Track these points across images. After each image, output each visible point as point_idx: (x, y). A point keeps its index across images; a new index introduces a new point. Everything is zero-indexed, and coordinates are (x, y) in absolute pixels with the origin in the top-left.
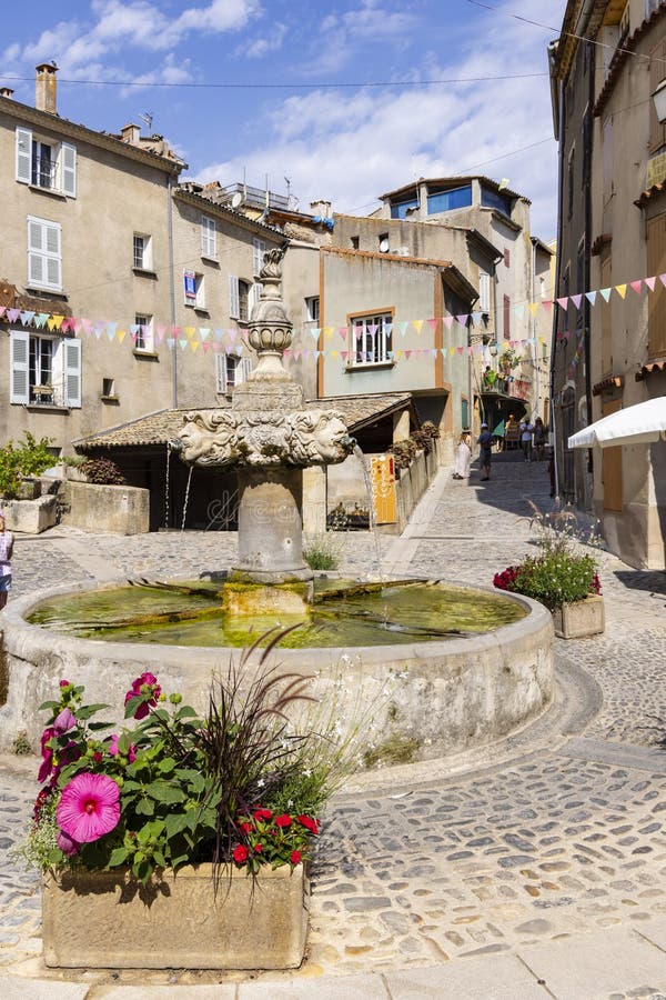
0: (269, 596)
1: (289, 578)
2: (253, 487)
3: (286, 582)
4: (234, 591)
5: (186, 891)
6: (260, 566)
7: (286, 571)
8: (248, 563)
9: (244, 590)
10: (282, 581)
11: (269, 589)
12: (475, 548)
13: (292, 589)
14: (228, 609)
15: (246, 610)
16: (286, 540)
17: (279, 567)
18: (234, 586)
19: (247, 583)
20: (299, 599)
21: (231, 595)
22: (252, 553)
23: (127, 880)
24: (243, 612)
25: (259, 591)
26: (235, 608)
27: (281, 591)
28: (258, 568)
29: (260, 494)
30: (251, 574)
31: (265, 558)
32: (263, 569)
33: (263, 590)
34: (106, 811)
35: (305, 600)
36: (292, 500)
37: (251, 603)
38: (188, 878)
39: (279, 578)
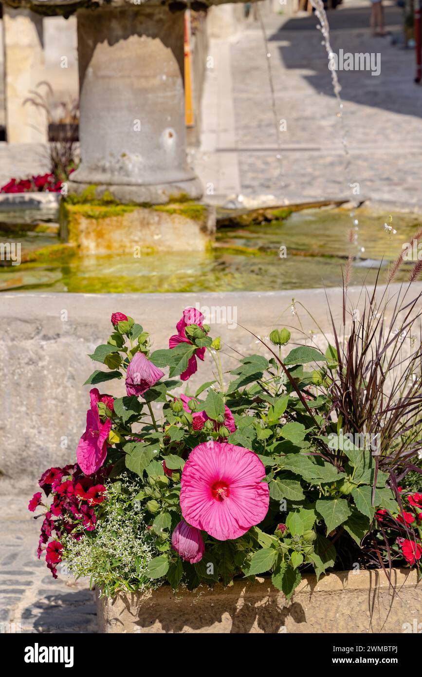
0: (145, 224)
1: (176, 194)
2: (111, 44)
3: (172, 201)
4: (89, 217)
5: (327, 610)
6: (128, 174)
7: (170, 183)
8: (104, 170)
9: (105, 216)
10: (164, 199)
11: (145, 212)
12: (332, 164)
13: (182, 212)
14: (79, 246)
15: (109, 247)
16: (168, 131)
17: (160, 176)
18: (87, 208)
19: (108, 203)
20: (193, 228)
21: (84, 223)
22: (112, 155)
23: (240, 604)
24: (103, 251)
25: (127, 216)
26: (90, 245)
27: (164, 215)
28: (125, 179)
29: (124, 54)
30: (113, 189)
31: (135, 162)
32: (133, 180)
33: (136, 214)
34: (245, 495)
35: (204, 229)
36: (174, 65)
37: (117, 236)
38: (329, 593)
39: (160, 193)
